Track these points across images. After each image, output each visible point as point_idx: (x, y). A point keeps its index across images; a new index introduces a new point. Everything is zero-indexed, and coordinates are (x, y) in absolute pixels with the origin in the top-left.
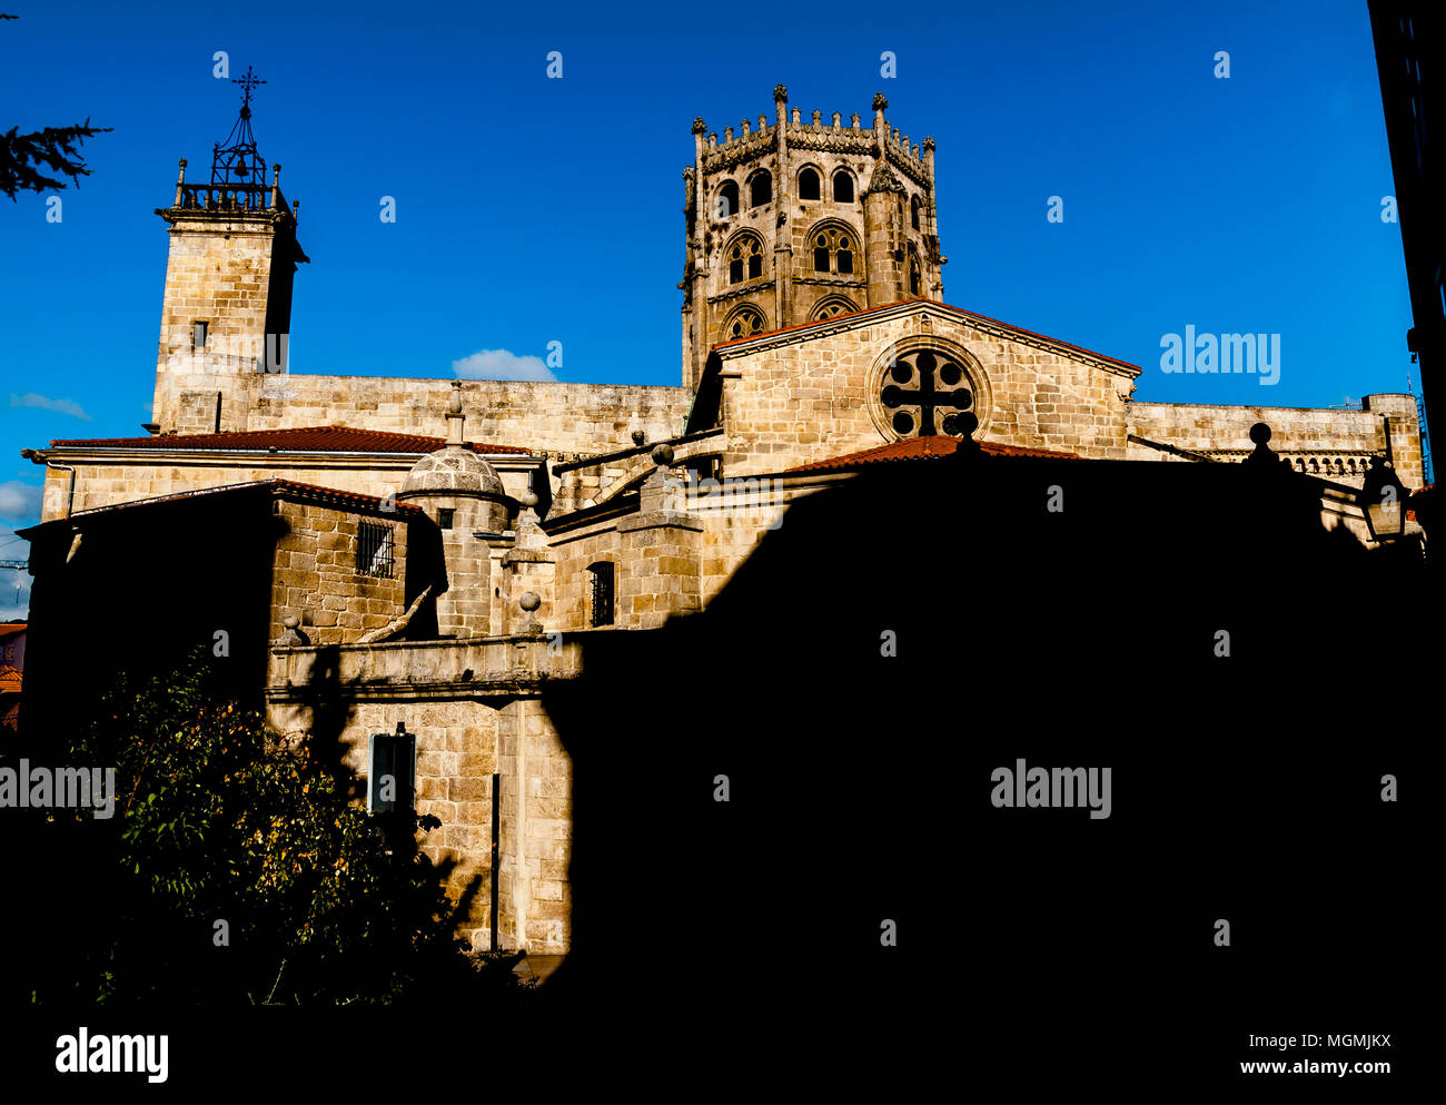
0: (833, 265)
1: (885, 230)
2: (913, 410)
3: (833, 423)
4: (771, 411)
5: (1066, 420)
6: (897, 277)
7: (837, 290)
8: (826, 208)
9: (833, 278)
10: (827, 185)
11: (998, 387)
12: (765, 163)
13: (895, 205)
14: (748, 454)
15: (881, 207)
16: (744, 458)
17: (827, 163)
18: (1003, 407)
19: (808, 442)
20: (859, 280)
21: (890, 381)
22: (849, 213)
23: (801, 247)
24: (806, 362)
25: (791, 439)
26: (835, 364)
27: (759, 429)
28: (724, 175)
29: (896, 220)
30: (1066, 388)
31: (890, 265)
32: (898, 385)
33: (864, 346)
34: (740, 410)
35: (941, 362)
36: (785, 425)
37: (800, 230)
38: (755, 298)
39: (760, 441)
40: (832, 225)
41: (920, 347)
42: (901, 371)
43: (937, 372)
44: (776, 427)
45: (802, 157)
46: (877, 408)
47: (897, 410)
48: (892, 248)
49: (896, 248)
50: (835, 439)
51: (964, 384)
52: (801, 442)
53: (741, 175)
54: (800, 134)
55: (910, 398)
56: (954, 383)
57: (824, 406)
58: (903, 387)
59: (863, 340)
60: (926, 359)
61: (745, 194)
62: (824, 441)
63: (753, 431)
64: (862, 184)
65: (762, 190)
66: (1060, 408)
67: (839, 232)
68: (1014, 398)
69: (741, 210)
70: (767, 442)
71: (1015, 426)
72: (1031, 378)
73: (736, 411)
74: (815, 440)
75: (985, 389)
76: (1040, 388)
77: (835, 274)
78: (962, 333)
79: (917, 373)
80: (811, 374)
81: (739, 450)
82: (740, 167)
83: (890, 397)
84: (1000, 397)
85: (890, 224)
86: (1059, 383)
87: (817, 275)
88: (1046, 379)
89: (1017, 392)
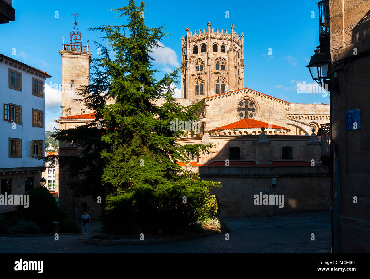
0: (220, 68)
1: (233, 61)
2: (244, 112)
3: (227, 115)
4: (215, 113)
5: (275, 115)
6: (235, 72)
7: (221, 75)
8: (219, 54)
9: (220, 72)
10: (219, 48)
11: (261, 107)
12: (205, 41)
13: (236, 55)
14: (211, 122)
15: (232, 55)
16: (210, 123)
17: (220, 43)
18: (262, 112)
19: (222, 119)
20: (226, 72)
21: (239, 106)
22: (224, 55)
23: (213, 64)
24: (222, 102)
25: (219, 119)
26: (228, 103)
27: (213, 117)
28: (194, 43)
29: (235, 58)
30: (275, 108)
31: (234, 70)
32: (241, 107)
33: (234, 99)
34: (209, 113)
35: (250, 102)
36: (218, 116)
37: (213, 60)
38: (202, 76)
39: (213, 119)
40: (220, 58)
41: (246, 99)
42: (241, 103)
43: (249, 104)
44: (216, 116)
45: (214, 41)
46: (237, 113)
47: (240, 112)
48: (235, 65)
49: (235, 66)
50: (228, 119)
51: (254, 107)
52: (221, 119)
53: (199, 44)
54: (213, 35)
55: (243, 109)
56: (252, 106)
57: (226, 112)
58: (242, 107)
59: (234, 97)
60: (247, 101)
61: (200, 49)
62: (226, 119)
63: (212, 117)
64: (227, 48)
65: (204, 48)
66: (274, 112)
67: (222, 60)
68: (264, 110)
69: (199, 53)
70: (214, 119)
71: (264, 116)
72: (268, 106)
73: (208, 113)
74: (224, 119)
75: (258, 108)
76: (270, 108)
77: (221, 71)
78: (254, 96)
79: (244, 104)
80: (223, 105)
81: (209, 121)
82: (198, 42)
83: (239, 109)
84: (261, 110)
85: (234, 59)
86: (273, 106)
87: (217, 71)
88: (271, 106)
89: (265, 109)
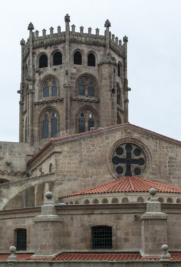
0: (87, 93)
1: (108, 81)
2: (124, 166)
3: (94, 171)
4: (72, 166)
5: (179, 170)
6: (112, 100)
7: (88, 104)
8: (85, 69)
9: (86, 98)
10: (85, 58)
11: (154, 158)
12: (60, 47)
13: (113, 70)
14: (64, 182)
15: (107, 70)
16: (62, 184)
17: (86, 50)
18: (156, 165)
20: (96, 99)
21: (116, 155)
22: (92, 71)
23: (74, 85)
24: (85, 147)
25: (79, 176)
26: (96, 148)
27: (67, 172)
28: (42, 50)
29: (112, 76)
30: (179, 159)
31: (110, 95)
32: (118, 156)
33: (107, 141)
34: (61, 165)
35: (134, 148)
36: (77, 171)
37: (74, 78)
38: (54, 105)
39: (68, 177)
40: (86, 76)
41: (127, 142)
42: (119, 150)
43: (132, 151)
44: (74, 172)
45: (75, 47)
46: (110, 165)
47: (118, 165)
48: (111, 88)
49: (112, 88)
50: (95, 177)
51: (142, 156)
52: (83, 177)
53: (49, 52)
54: (75, 37)
55: (122, 161)
56: (139, 155)
57: (91, 164)
58: (121, 157)
59: (106, 139)
60: (129, 146)
61: (50, 60)
62: (91, 177)
63: (66, 173)
64: (98, 60)
65: (58, 59)
66: (177, 166)
67: (89, 79)
68: (160, 162)
69: (49, 66)
70: (70, 178)
71: (160, 173)
72: (167, 155)
73: (59, 166)
74: (88, 177)
75: (150, 158)
76: (170, 158)
77: (87, 97)
78: (142, 137)
79: (125, 151)
80: (87, 152)
81: (60, 181)
82: (49, 47)
83: (115, 160)
84: (155, 161)
85: (110, 77)
86: (177, 156)
87: (80, 97)
88: (172, 155)
89: (161, 160)
